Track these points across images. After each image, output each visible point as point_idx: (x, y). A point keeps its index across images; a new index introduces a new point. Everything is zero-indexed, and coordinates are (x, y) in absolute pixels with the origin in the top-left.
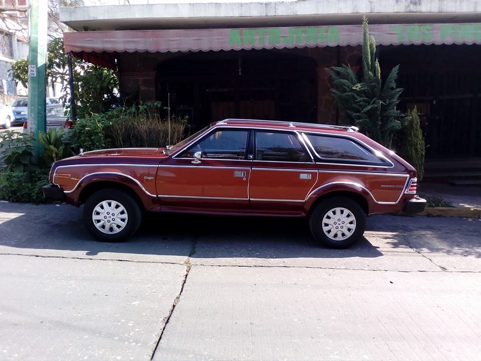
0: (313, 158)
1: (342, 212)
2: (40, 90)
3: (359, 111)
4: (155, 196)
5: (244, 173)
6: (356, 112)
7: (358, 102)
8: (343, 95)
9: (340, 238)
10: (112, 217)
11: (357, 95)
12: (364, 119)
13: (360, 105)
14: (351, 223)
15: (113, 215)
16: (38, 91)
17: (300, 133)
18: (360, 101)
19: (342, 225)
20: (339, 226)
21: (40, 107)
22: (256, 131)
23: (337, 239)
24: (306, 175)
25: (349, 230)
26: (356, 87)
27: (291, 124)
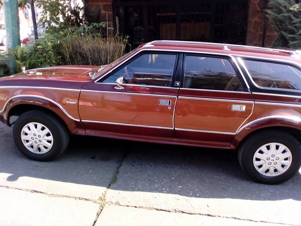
0: (249, 88)
1: (277, 147)
2: (13, 14)
3: (293, 33)
4: (79, 120)
5: (170, 101)
6: (291, 34)
7: (294, 24)
8: (279, 16)
9: (271, 174)
10: (39, 139)
11: (294, 16)
12: (298, 41)
13: (296, 27)
14: (286, 159)
15: (39, 136)
16: (11, 15)
17: (235, 57)
18: (297, 23)
19: (275, 161)
20: (273, 162)
21: (14, 28)
22: (185, 55)
23: (268, 175)
24: (239, 106)
25: (283, 166)
26: (294, 8)
27: (226, 47)
